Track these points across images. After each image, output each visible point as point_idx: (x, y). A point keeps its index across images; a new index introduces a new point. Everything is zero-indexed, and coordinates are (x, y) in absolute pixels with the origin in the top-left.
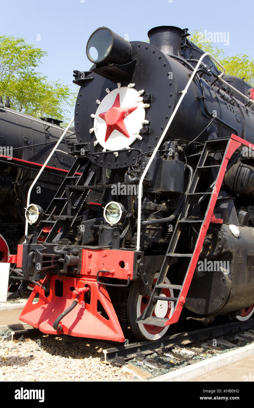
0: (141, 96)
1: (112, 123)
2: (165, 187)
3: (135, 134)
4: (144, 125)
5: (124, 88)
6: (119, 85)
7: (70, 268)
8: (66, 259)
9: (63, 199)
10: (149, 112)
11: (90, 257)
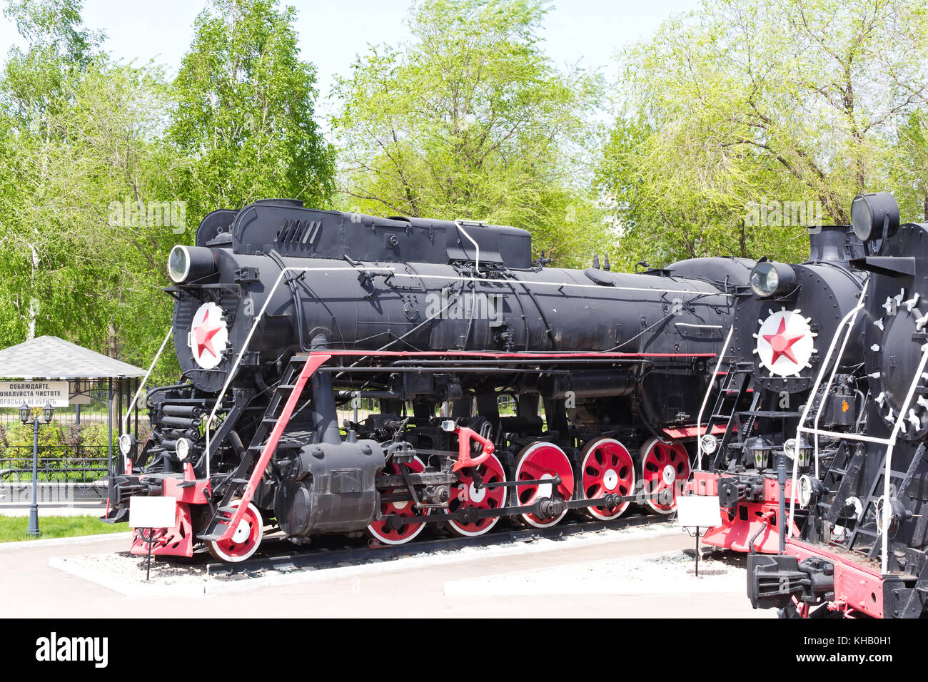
0: (809, 324)
1: (779, 349)
2: (837, 420)
3: (804, 362)
4: (813, 354)
5: (789, 312)
6: (783, 308)
7: (756, 496)
8: (753, 488)
9: (720, 416)
10: (818, 340)
11: (773, 486)
